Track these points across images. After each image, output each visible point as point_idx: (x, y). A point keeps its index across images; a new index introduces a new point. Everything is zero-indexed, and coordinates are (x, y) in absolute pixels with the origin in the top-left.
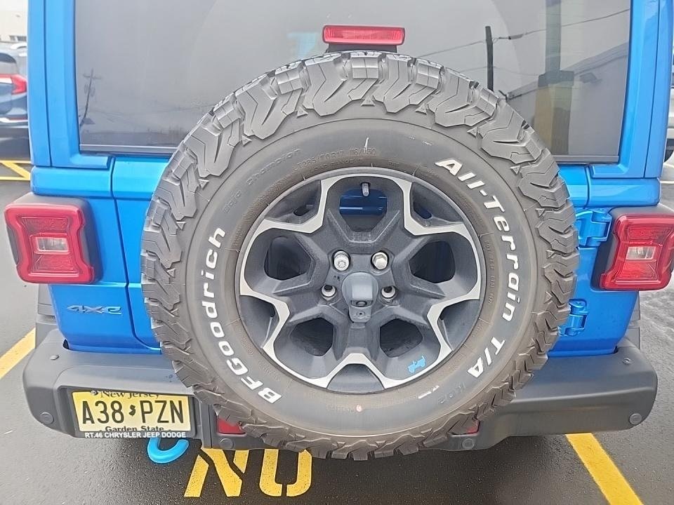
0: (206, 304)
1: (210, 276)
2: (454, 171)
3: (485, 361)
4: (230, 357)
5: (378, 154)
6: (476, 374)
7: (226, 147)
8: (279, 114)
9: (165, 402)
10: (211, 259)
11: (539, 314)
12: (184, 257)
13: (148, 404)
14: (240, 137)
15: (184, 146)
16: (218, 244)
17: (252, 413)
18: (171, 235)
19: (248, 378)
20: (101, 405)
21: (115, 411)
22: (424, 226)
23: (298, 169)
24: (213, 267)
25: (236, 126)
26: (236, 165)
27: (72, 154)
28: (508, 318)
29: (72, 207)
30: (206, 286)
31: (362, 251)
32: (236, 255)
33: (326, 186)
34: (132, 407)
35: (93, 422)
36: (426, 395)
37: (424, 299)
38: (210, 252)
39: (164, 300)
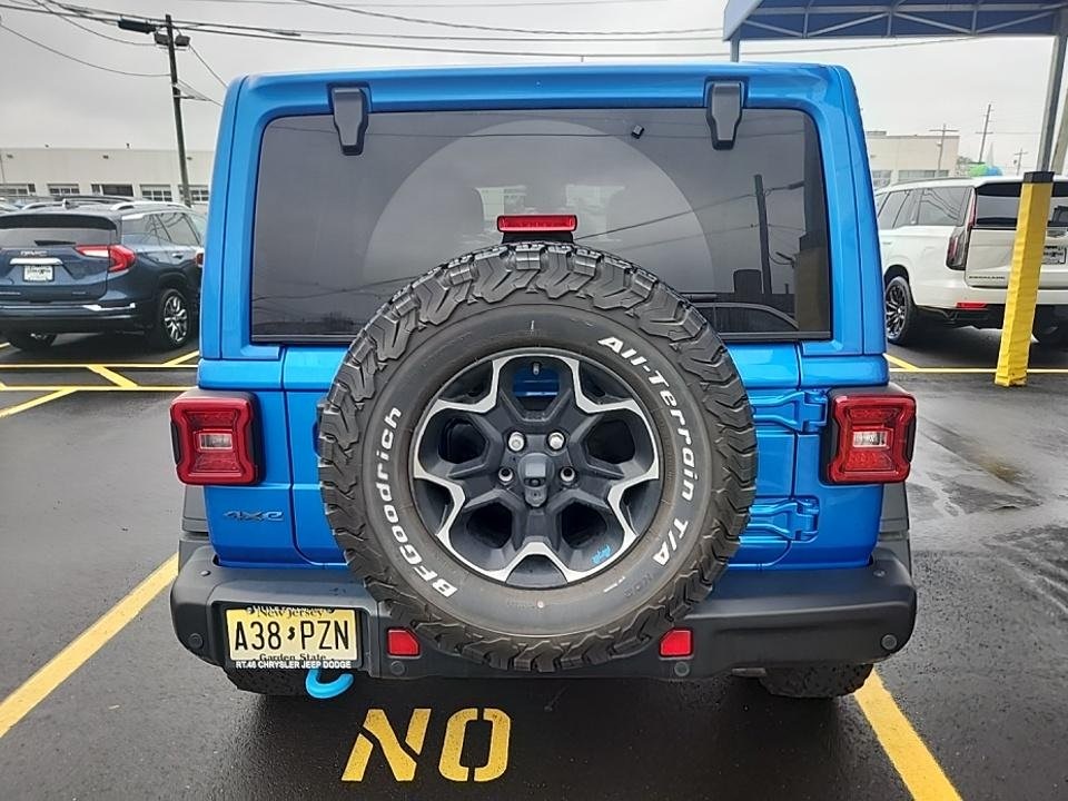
0: (381, 486)
1: (384, 456)
2: (617, 348)
3: (670, 545)
4: (404, 544)
5: (544, 335)
6: (663, 561)
7: (404, 333)
8: (452, 302)
9: (328, 623)
10: (387, 439)
11: (719, 492)
12: (362, 438)
13: (309, 625)
14: (416, 323)
15: (365, 333)
16: (394, 425)
17: (426, 608)
18: (350, 417)
19: (422, 567)
20: (257, 627)
21: (272, 635)
22: (596, 403)
23: (469, 351)
24: (389, 447)
25: (413, 315)
26: (412, 348)
27: (243, 345)
28: (688, 497)
29: (240, 401)
30: (380, 467)
31: (536, 430)
32: (410, 435)
33: (497, 366)
34: (292, 630)
35: (246, 648)
36: (611, 587)
37: (604, 480)
38: (386, 432)
39: (339, 482)
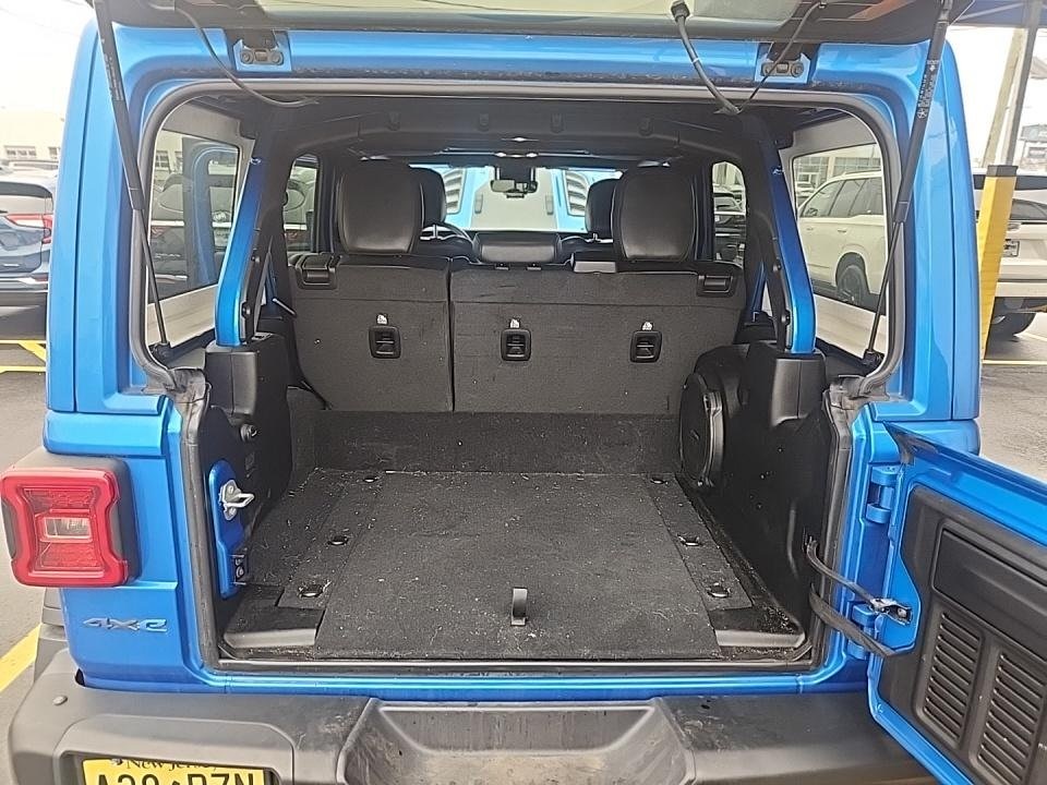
9: (227, 777)
13: (200, 779)
20: (127, 780)
27: (108, 394)
